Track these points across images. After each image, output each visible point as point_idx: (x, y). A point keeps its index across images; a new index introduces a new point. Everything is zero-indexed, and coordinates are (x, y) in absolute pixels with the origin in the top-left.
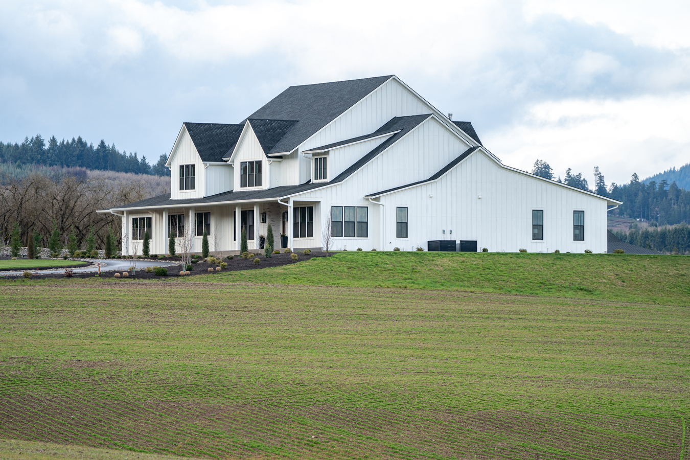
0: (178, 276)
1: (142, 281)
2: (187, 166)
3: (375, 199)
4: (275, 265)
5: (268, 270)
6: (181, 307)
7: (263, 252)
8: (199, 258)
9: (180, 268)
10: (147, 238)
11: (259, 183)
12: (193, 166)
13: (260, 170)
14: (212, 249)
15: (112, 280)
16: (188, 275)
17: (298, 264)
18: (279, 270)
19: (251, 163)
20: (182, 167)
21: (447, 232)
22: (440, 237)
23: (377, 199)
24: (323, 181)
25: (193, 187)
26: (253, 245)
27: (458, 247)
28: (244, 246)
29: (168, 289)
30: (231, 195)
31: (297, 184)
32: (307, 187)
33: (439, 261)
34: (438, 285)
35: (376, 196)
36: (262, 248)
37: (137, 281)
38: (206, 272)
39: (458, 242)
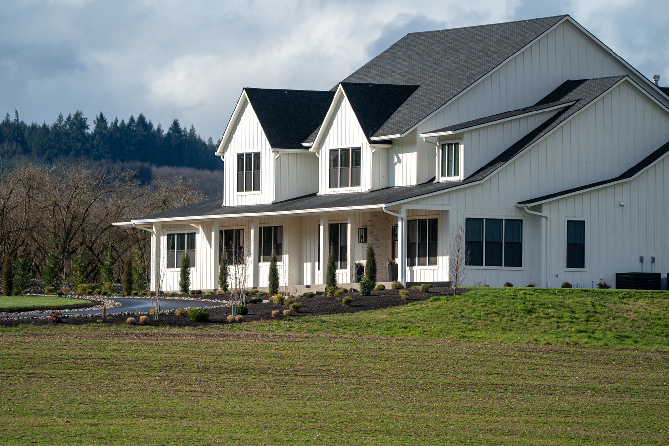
0: (224, 322)
1: (167, 329)
2: (249, 155)
3: (533, 208)
4: (376, 307)
5: (363, 315)
6: (221, 370)
7: (357, 286)
8: (264, 295)
9: (228, 311)
10: (187, 265)
11: (356, 182)
12: (257, 155)
13: (357, 162)
14: (283, 281)
15: (123, 329)
16: (240, 321)
17: (409, 306)
18: (379, 315)
19: (345, 151)
20: (240, 156)
21: (647, 260)
22: (635, 268)
23: (538, 208)
24: (453, 179)
25: (257, 187)
26: (344, 277)
27: (664, 283)
28: (331, 279)
29: (205, 342)
30: (312, 200)
31: (414, 182)
32: (429, 187)
33: (632, 304)
34: (628, 341)
35: (535, 203)
36: (359, 280)
37: (161, 329)
38: (268, 317)
39: (664, 276)
